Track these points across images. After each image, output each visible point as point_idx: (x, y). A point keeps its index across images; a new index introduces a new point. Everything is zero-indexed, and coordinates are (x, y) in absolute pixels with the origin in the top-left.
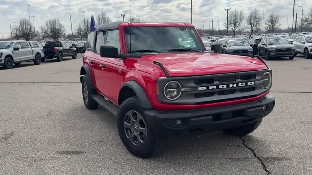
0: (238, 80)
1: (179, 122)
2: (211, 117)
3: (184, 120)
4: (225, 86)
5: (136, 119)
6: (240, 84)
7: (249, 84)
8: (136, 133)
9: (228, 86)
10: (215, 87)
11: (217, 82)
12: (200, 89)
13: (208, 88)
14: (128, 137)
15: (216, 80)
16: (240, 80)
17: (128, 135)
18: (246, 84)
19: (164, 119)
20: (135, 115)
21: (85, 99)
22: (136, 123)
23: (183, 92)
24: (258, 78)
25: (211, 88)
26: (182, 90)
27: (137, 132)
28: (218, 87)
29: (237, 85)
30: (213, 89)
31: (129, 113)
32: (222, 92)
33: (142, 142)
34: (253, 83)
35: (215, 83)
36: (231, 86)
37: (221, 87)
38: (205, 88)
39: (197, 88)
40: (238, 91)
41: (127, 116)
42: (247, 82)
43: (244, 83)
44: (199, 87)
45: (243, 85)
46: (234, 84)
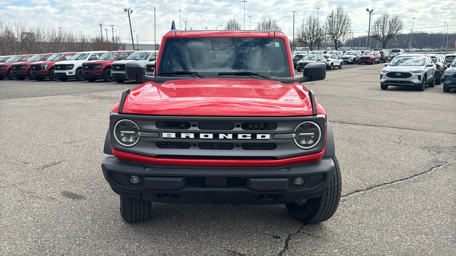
0: (236, 129)
1: (135, 180)
3: (141, 177)
4: (211, 136)
6: (240, 136)
7: (259, 137)
9: (216, 136)
10: (192, 136)
11: (196, 129)
12: (165, 135)
13: (178, 135)
15: (194, 126)
16: (240, 129)
18: (254, 136)
23: (141, 137)
24: (279, 129)
26: (141, 134)
28: (197, 135)
29: (235, 136)
30: (188, 137)
34: (268, 136)
35: (192, 129)
36: (221, 136)
37: (202, 136)
38: (173, 135)
39: (160, 133)
40: (238, 146)
42: (256, 133)
43: (247, 135)
44: (163, 133)
45: (247, 138)
46: (228, 135)
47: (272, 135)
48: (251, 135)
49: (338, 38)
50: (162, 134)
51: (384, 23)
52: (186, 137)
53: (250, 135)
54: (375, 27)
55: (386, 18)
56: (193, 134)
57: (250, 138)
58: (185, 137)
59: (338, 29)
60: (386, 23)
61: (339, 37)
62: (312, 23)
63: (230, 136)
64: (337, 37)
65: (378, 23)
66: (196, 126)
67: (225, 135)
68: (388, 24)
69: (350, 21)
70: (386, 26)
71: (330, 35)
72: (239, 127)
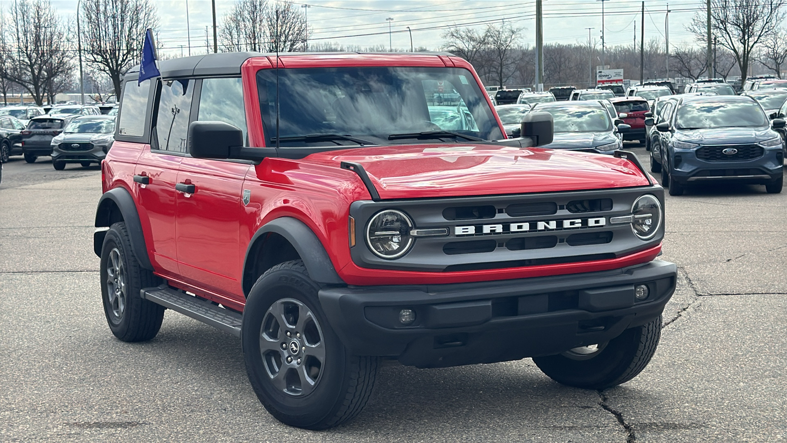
0: (560, 213)
1: (406, 316)
2: (490, 304)
3: (420, 309)
4: (526, 227)
5: (294, 323)
6: (567, 224)
7: (591, 222)
8: (294, 362)
9: (533, 226)
10: (499, 228)
11: (504, 216)
12: (459, 231)
13: (479, 229)
14: (272, 377)
15: (501, 211)
16: (565, 212)
17: (273, 372)
18: (585, 222)
19: (367, 306)
20: (292, 312)
21: (109, 307)
22: (294, 333)
23: (415, 238)
24: (616, 208)
25: (487, 229)
26: (414, 232)
27: (297, 357)
28: (506, 227)
29: (560, 224)
30: (493, 232)
31: (276, 309)
32: (519, 243)
33: (312, 383)
34: (603, 221)
35: (498, 216)
36: (541, 226)
37: (514, 227)
38: (471, 230)
39: (450, 228)
40: (562, 241)
41: (271, 316)
42: (586, 217)
43: (577, 221)
44: (456, 228)
45: (577, 225)
46: (551, 222)
47: (608, 218)
48: (582, 220)
49: (121, 65)
50: (454, 229)
51: (254, 21)
52: (491, 230)
53: (580, 221)
54: (231, 34)
55: (258, 7)
56: (501, 226)
57: (580, 225)
58: (489, 232)
59: (117, 38)
60: (261, 21)
61: (123, 60)
62: (32, 14)
63: (553, 225)
64: (117, 61)
65: (237, 19)
66: (502, 212)
67: (546, 223)
68: (265, 23)
69: (152, 14)
70: (260, 29)
71: (95, 56)
72: (564, 209)
